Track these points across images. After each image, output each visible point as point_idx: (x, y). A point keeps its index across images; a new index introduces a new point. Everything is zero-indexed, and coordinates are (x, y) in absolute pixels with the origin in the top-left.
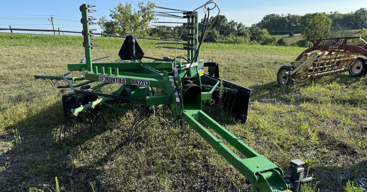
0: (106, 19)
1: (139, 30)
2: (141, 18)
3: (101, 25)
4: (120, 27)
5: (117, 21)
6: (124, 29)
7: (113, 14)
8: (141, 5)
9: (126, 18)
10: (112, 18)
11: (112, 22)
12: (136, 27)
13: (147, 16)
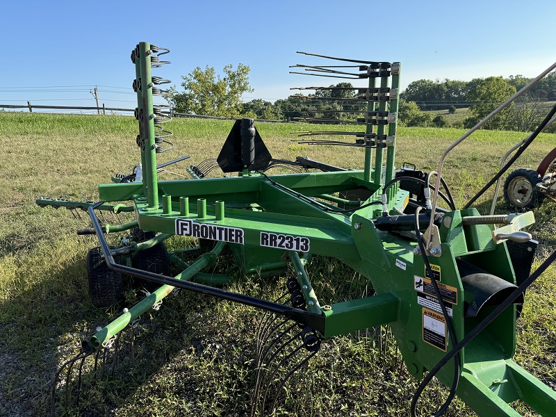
0: (176, 89)
1: (225, 106)
2: (228, 89)
3: (169, 99)
4: (197, 102)
5: (193, 92)
6: (204, 106)
7: (187, 83)
8: (228, 69)
9: (206, 88)
10: (186, 89)
11: (185, 95)
12: (220, 102)
13: (237, 85)
